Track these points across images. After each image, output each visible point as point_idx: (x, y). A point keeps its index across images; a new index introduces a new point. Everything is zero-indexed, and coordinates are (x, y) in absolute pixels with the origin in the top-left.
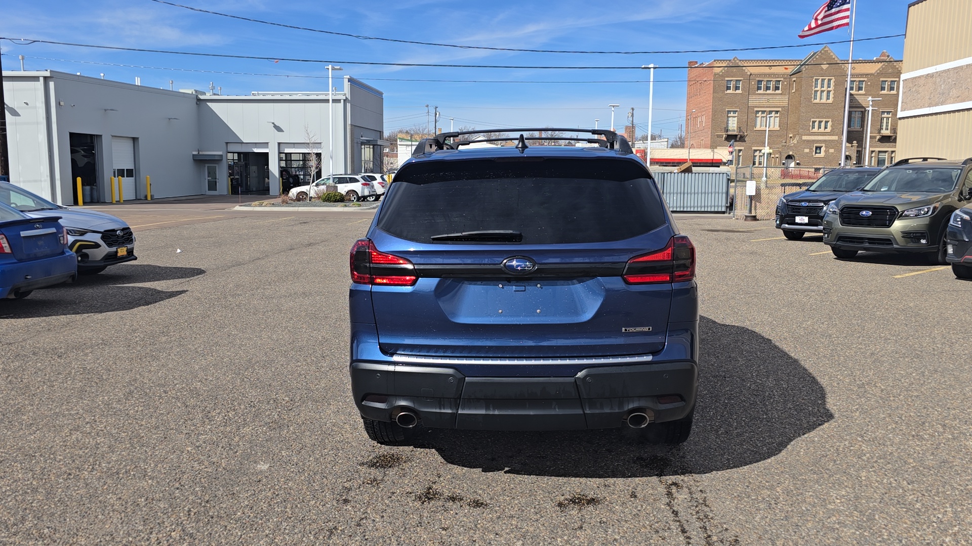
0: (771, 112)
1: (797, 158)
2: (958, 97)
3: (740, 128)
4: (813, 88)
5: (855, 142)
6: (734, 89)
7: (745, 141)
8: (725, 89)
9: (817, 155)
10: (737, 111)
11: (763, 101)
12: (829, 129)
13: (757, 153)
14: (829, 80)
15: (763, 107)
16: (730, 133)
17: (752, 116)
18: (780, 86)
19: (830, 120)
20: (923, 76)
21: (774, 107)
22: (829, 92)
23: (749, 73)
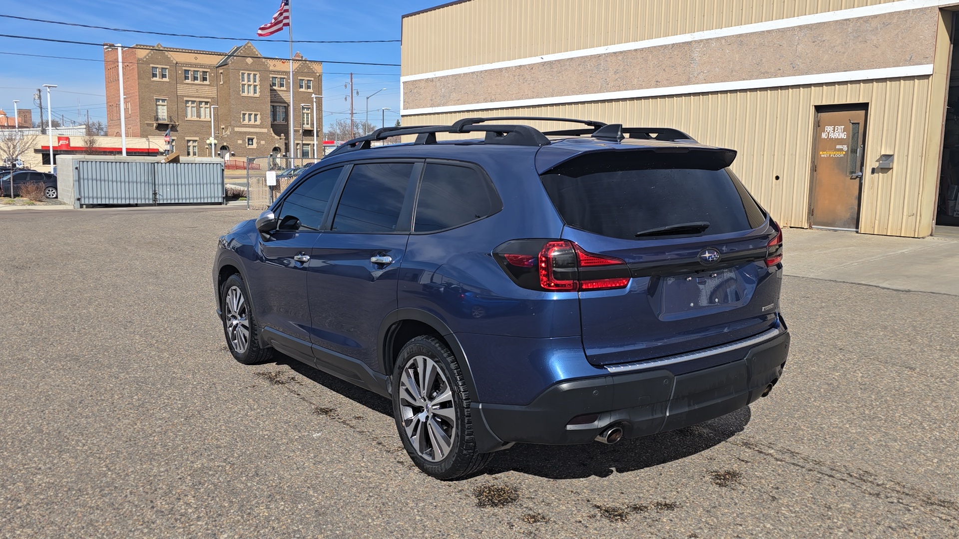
0: (201, 102)
1: (231, 149)
2: (458, 100)
3: (171, 117)
4: (241, 81)
5: (282, 135)
6: (161, 77)
7: (177, 131)
8: (151, 76)
9: (250, 147)
10: (166, 100)
11: (192, 91)
12: (258, 122)
13: (190, 144)
14: (255, 75)
15: (193, 97)
16: (160, 122)
17: (182, 105)
18: (208, 77)
19: (259, 113)
20: (423, 80)
21: (204, 98)
22: (255, 86)
23: (174, 62)
